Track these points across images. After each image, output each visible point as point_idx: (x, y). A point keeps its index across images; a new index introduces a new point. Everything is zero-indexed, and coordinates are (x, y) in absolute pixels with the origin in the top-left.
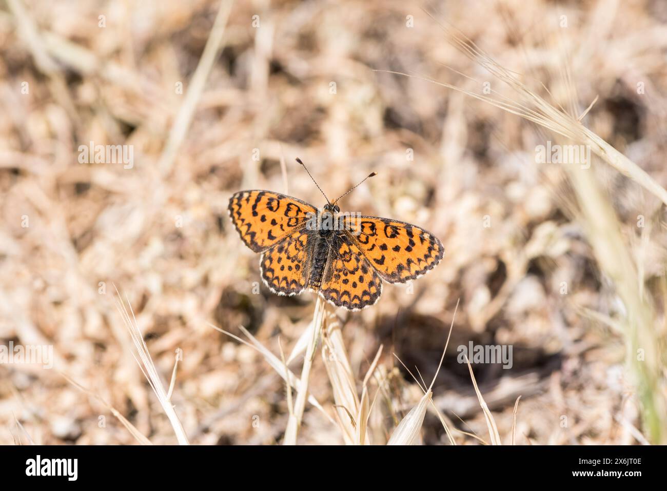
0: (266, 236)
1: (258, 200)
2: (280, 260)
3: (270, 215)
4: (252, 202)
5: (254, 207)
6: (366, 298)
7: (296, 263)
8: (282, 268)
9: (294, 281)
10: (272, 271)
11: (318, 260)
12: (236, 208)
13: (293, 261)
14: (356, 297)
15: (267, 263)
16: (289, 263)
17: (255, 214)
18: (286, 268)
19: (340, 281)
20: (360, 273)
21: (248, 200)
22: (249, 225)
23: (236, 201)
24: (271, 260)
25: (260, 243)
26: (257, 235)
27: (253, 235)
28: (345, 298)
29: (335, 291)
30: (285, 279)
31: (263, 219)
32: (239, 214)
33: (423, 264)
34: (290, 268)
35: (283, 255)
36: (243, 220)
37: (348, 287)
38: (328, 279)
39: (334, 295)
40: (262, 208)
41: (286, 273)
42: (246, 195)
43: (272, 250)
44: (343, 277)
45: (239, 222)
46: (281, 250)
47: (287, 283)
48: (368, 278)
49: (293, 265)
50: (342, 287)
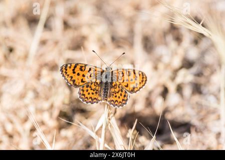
0: (80, 81)
1: (75, 67)
2: (87, 91)
3: (81, 73)
4: (72, 68)
5: (74, 70)
6: (124, 102)
7: (95, 91)
8: (89, 94)
9: (95, 99)
10: (84, 95)
11: (105, 89)
12: (64, 71)
13: (94, 91)
14: (120, 102)
15: (82, 92)
16: (92, 91)
17: (74, 73)
18: (91, 94)
19: (114, 96)
20: (120, 92)
21: (70, 67)
22: (72, 77)
23: (64, 68)
24: (83, 91)
25: (77, 84)
26: (76, 81)
27: (74, 81)
28: (116, 103)
29: (112, 101)
30: (91, 98)
31: (78, 74)
32: (66, 73)
33: (142, 85)
34: (93, 94)
35: (89, 89)
36: (68, 75)
37: (117, 99)
38: (110, 96)
39: (112, 102)
40: (77, 70)
41: (91, 95)
42: (69, 65)
43: (83, 87)
44: (115, 95)
45: (66, 76)
46: (87, 86)
47: (92, 99)
48: (123, 94)
49: (94, 92)
50: (115, 99)
